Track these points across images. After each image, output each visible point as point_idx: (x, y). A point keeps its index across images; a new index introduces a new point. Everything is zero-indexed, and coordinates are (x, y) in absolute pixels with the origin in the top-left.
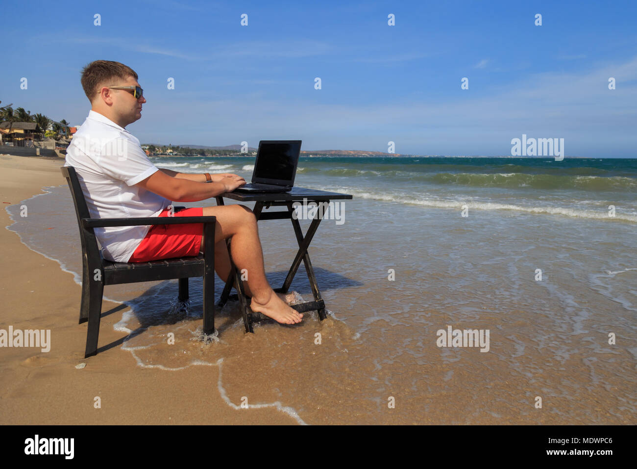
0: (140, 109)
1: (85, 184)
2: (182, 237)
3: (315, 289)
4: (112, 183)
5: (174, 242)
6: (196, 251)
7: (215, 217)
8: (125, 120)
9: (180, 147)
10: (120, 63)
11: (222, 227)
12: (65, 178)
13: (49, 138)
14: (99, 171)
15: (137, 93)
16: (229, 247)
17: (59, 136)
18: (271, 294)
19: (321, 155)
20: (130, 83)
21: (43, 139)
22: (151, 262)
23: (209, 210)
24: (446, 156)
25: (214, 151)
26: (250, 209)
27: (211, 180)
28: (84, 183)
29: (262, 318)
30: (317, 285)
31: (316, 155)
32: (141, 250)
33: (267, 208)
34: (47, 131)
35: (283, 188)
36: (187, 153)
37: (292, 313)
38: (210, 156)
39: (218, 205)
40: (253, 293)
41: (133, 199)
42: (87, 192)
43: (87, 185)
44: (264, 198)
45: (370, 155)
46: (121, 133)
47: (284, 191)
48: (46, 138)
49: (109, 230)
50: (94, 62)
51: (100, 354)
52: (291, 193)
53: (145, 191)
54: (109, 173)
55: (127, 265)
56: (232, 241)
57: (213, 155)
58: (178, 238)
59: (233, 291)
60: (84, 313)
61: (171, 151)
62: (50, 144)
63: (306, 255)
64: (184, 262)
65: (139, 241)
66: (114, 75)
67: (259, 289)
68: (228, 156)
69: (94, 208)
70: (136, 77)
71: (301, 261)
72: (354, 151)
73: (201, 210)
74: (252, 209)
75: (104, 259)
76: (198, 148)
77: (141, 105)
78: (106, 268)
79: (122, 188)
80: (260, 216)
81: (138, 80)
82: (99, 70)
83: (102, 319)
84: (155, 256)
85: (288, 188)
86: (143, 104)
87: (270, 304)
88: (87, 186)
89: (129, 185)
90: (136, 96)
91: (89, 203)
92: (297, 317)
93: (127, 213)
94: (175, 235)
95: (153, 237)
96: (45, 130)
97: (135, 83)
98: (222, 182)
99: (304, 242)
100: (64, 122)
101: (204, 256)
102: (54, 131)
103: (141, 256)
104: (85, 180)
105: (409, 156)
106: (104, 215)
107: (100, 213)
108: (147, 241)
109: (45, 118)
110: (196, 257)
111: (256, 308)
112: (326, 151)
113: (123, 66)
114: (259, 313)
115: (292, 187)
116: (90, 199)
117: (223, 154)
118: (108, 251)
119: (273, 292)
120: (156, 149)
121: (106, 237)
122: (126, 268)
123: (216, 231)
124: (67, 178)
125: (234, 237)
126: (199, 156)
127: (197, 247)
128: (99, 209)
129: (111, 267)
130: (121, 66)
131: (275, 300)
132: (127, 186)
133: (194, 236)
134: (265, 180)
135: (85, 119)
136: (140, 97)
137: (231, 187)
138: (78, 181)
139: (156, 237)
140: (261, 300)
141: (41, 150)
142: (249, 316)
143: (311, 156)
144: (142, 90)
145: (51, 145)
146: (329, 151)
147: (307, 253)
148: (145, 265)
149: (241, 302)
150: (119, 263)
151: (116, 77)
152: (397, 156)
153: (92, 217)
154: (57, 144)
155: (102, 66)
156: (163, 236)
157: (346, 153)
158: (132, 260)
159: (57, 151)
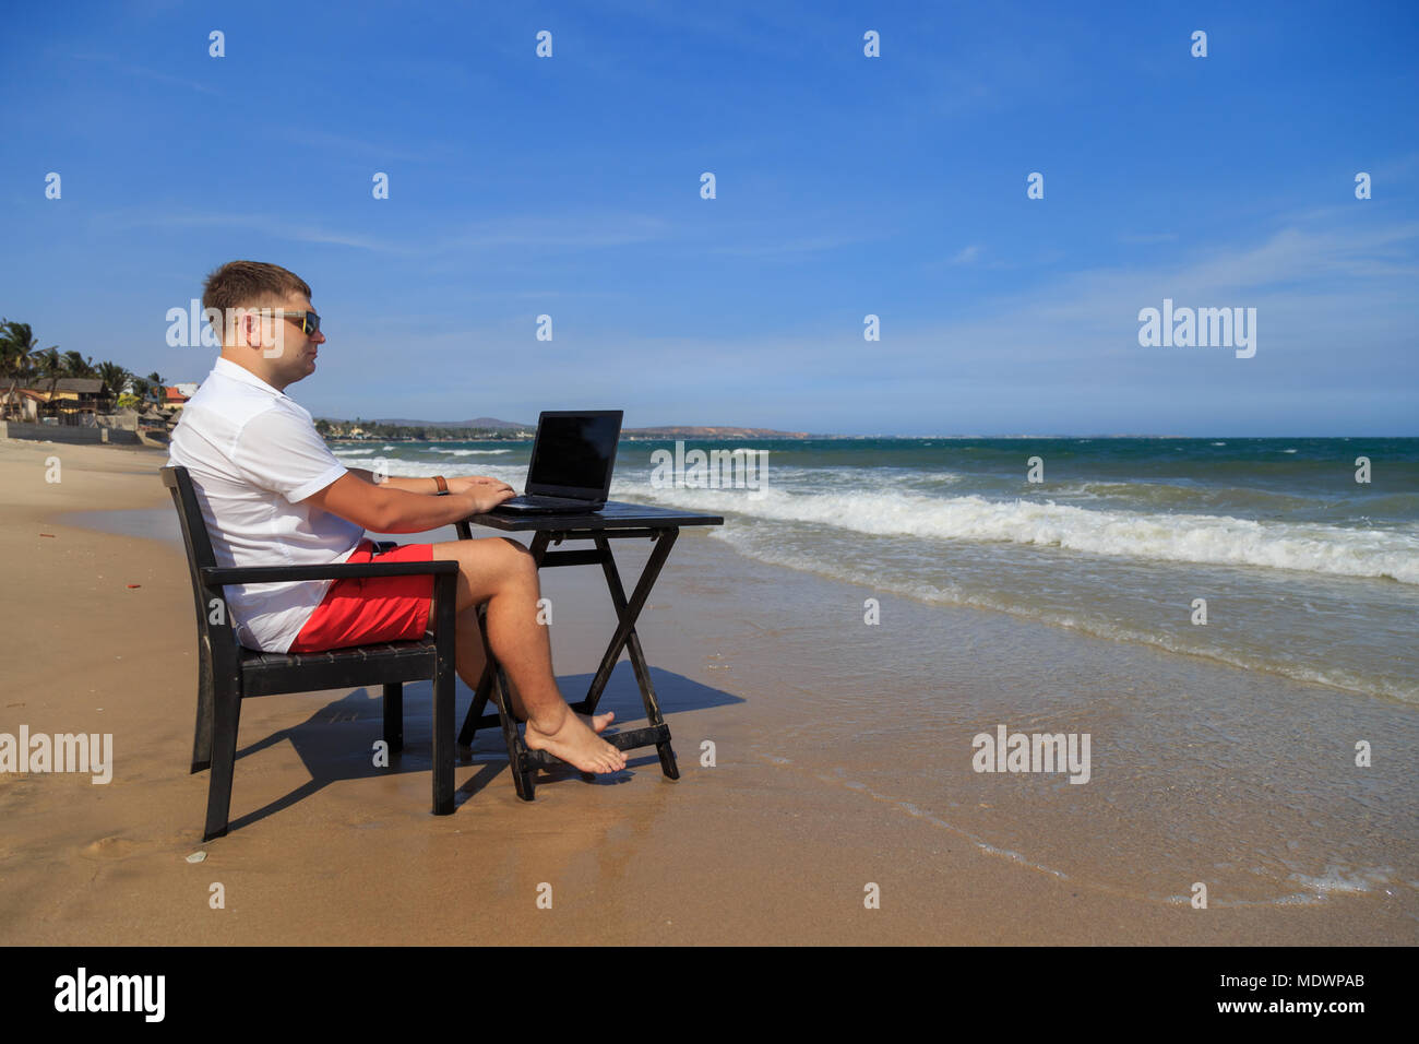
0: (314, 354)
1: (207, 501)
2: (392, 603)
3: (651, 705)
4: (259, 497)
5: (377, 612)
6: (420, 629)
7: (457, 562)
8: (282, 376)
9: (378, 424)
10: (279, 268)
11: (471, 583)
12: (168, 489)
13: (125, 408)
14: (237, 476)
15: (309, 325)
16: (483, 621)
17: (145, 405)
18: (564, 715)
19: (651, 435)
20: (296, 304)
21: (114, 411)
22: (332, 651)
23: (444, 548)
24: (899, 437)
25: (443, 432)
26: (524, 546)
27: (446, 489)
28: (205, 498)
29: (547, 761)
30: (654, 695)
31: (643, 435)
32: (314, 627)
33: (555, 544)
34: (122, 395)
35: (587, 503)
36: (390, 435)
37: (607, 751)
38: (434, 440)
39: (460, 538)
40: (530, 711)
41: (299, 528)
42: (212, 515)
43: (211, 502)
44: (552, 523)
45: (749, 437)
46: (277, 401)
47: (590, 511)
48: (121, 408)
49: (252, 589)
50: (229, 265)
51: (232, 834)
52: (603, 513)
53: (321, 512)
54: (253, 478)
55: (285, 659)
56: (490, 609)
57: (440, 438)
58: (384, 604)
59: (490, 709)
60: (201, 753)
61: (361, 431)
62: (128, 421)
63: (633, 635)
64: (396, 651)
65: (310, 610)
66: (265, 289)
67: (541, 704)
68: (470, 440)
69: (224, 546)
70: (307, 292)
71: (622, 647)
72: (717, 428)
73: (429, 548)
74: (528, 547)
75: (241, 647)
76: (413, 426)
77: (316, 347)
78: (245, 664)
79: (279, 507)
80: (543, 559)
81: (312, 301)
82: (239, 280)
83: (237, 763)
84: (342, 638)
85: (598, 504)
86: (319, 346)
87: (563, 733)
88: (211, 504)
89: (291, 502)
90: (307, 328)
91: (215, 537)
92: (618, 760)
93: (287, 556)
94: (380, 598)
95: (336, 602)
96: (118, 393)
97: (307, 305)
98: (468, 494)
99: (628, 610)
100: (155, 377)
101: (435, 640)
102: (136, 395)
103: (314, 641)
104: (206, 493)
105: (826, 436)
106: (242, 560)
107: (236, 557)
108: (326, 609)
109: (119, 370)
110: (420, 641)
111: (535, 741)
112: (663, 429)
113: (284, 273)
114: (542, 751)
115: (606, 500)
116: (217, 529)
117: (461, 435)
118: (250, 631)
119: (570, 710)
120: (331, 427)
121: (246, 603)
122: (285, 664)
123: (459, 590)
124: (171, 489)
125: (494, 602)
126: (414, 440)
127: (421, 621)
128: (232, 548)
129: (255, 662)
130: (279, 273)
131: (573, 725)
132: (287, 501)
133: (416, 600)
134: (552, 488)
135: (208, 375)
136: (314, 331)
137: (486, 503)
138: (194, 495)
139: (343, 604)
140: (545, 725)
141: (111, 432)
142: (522, 757)
143: (632, 439)
144: (318, 319)
145: (130, 422)
146: (667, 428)
147: (634, 631)
148: (321, 657)
149: (506, 730)
150: (270, 654)
151: (269, 294)
152: (802, 438)
153: (220, 565)
154: (142, 421)
155: (244, 273)
156: (355, 600)
157: (701, 433)
158: (296, 649)
159: (142, 434)
